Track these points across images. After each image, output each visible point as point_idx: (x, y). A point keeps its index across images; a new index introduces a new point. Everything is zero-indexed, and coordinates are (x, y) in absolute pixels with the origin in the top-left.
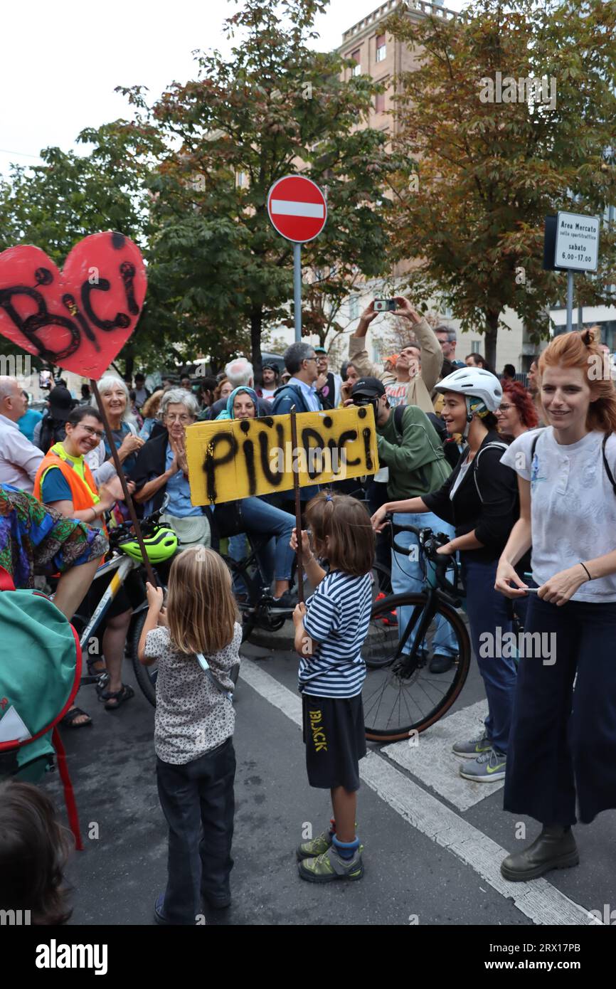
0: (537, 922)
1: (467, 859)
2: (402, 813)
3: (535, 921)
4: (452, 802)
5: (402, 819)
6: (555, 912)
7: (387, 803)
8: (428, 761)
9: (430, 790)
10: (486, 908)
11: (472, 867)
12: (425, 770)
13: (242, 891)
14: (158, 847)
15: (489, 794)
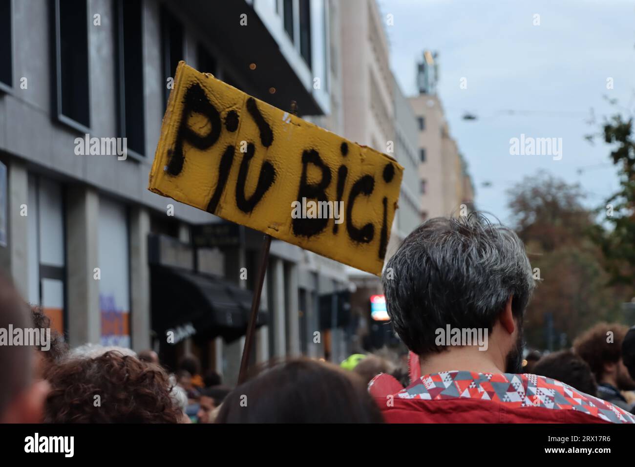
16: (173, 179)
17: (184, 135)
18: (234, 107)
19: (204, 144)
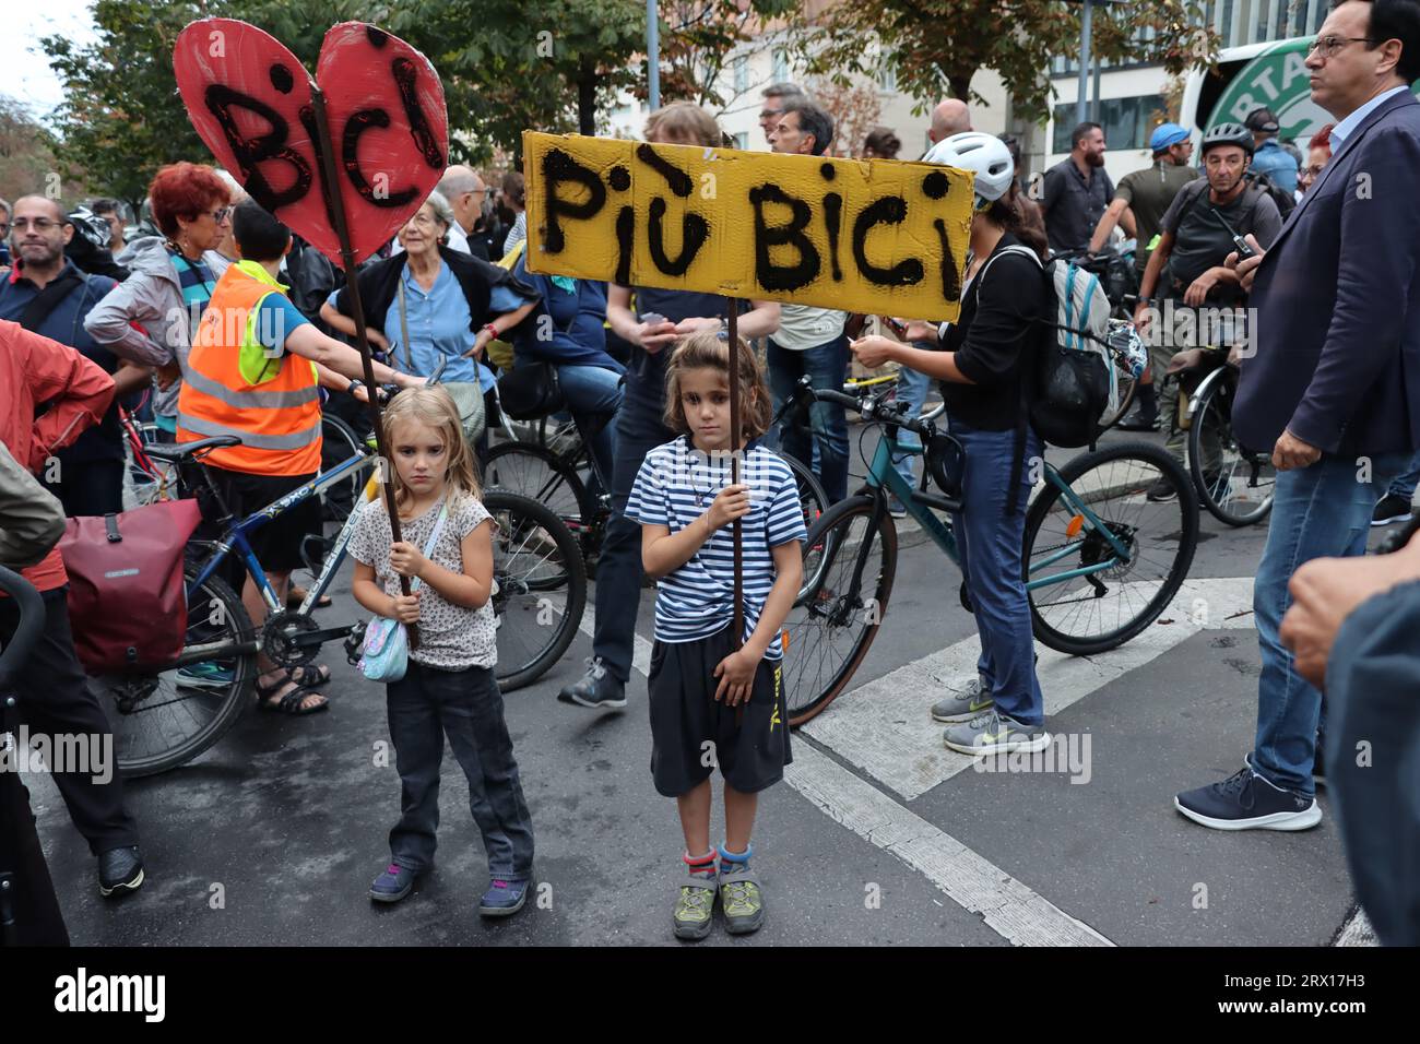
0: (1016, 943)
1: (916, 863)
2: (820, 805)
3: (1013, 942)
4: (894, 788)
5: (821, 813)
6: (1044, 931)
7: (798, 792)
8: (858, 735)
9: (861, 773)
10: (942, 926)
11: (922, 873)
12: (854, 747)
13: (587, 911)
14: (459, 858)
15: (948, 776)
16: (556, 257)
17: (555, 208)
18: (619, 162)
19: (586, 212)
